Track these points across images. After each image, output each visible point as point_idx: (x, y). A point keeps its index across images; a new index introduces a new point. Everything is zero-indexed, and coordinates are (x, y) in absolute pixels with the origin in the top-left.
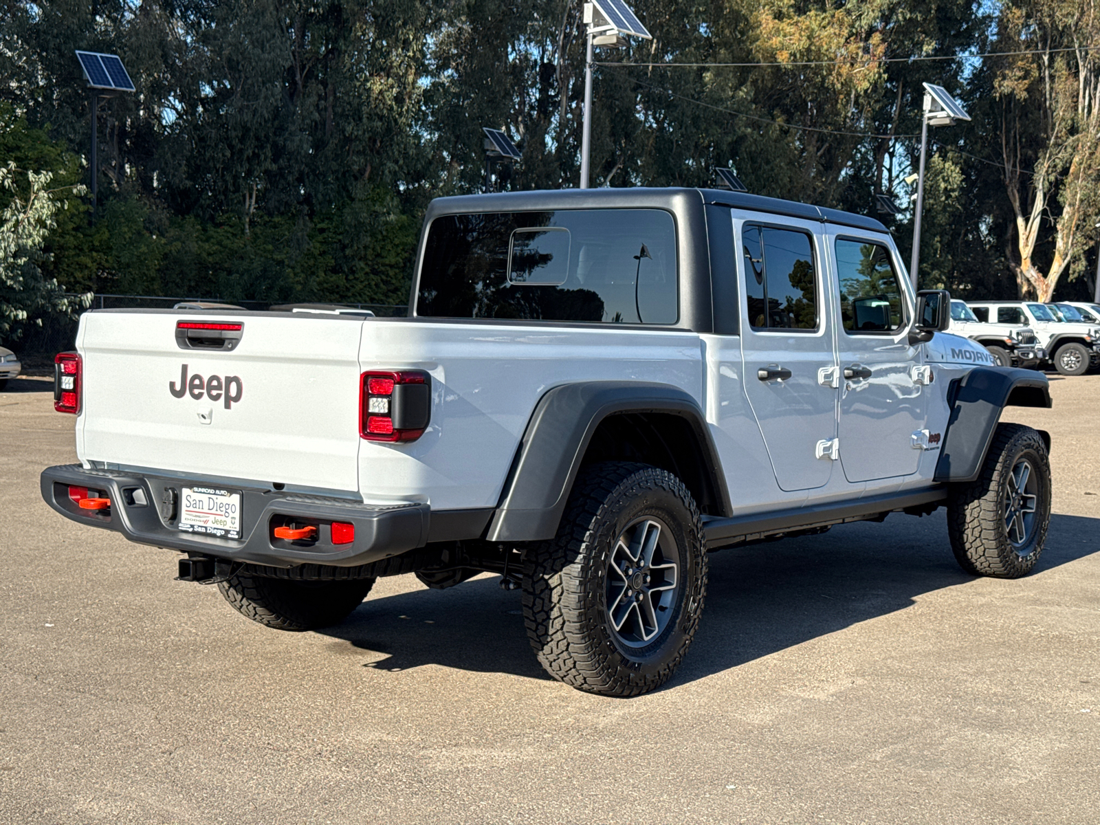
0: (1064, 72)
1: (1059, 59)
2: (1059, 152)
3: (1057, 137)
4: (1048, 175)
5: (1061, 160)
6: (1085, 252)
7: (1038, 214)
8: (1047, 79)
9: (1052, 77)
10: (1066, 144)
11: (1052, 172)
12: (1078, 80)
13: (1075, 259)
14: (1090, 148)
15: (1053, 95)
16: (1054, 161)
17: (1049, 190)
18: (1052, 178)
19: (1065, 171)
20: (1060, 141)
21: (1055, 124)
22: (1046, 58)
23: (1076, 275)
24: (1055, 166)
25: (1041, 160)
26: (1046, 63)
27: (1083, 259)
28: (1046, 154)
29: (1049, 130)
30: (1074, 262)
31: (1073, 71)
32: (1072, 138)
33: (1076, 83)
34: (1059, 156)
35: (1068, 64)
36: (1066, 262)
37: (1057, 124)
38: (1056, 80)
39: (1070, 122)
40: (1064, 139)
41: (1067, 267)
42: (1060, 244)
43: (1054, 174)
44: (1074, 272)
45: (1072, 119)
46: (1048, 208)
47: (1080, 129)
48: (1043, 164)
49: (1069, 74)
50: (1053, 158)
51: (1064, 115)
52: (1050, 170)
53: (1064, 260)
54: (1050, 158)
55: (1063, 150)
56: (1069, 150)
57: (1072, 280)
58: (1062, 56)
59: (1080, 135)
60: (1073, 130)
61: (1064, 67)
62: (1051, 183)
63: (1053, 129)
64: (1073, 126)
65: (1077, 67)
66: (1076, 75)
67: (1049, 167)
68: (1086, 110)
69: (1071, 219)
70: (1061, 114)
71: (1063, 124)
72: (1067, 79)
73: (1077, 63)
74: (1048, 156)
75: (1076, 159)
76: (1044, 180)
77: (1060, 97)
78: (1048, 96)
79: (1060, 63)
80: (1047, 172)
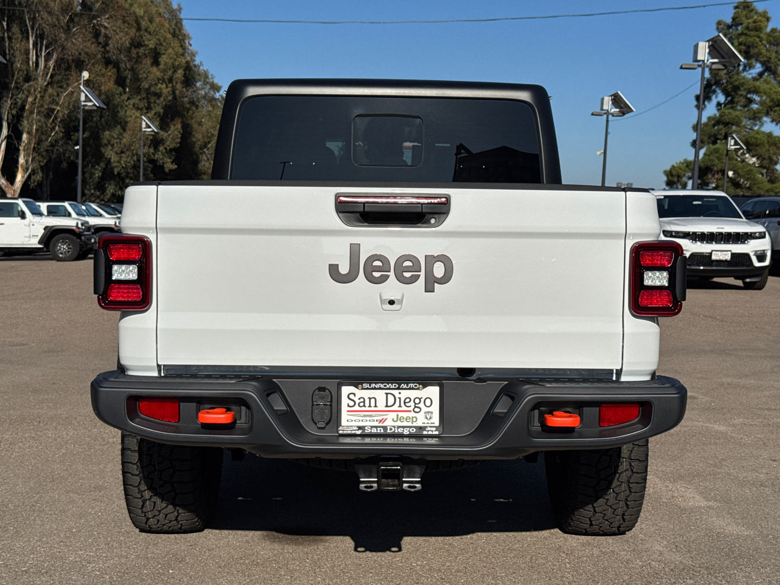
0: (19, 35)
1: (15, 26)
2: (19, 93)
3: (16, 83)
4: (11, 110)
5: (21, 99)
6: (42, 167)
7: (5, 138)
8: (6, 40)
9: (10, 38)
10: (24, 88)
11: (14, 107)
12: (29, 42)
13: (34, 172)
14: (40, 92)
15: (12, 51)
16: (15, 100)
17: (12, 120)
18: (14, 112)
19: (22, 108)
20: (19, 86)
21: (14, 73)
22: (5, 24)
23: (36, 184)
24: (16, 104)
25: (5, 99)
26: (5, 28)
27: (40, 172)
28: (9, 94)
29: (10, 77)
30: (34, 174)
31: (25, 35)
32: (27, 85)
33: (27, 45)
34: (20, 96)
35: (21, 30)
36: (28, 174)
37: (16, 73)
38: (13, 41)
39: (25, 72)
40: (21, 84)
41: (29, 177)
42: (22, 160)
43: (15, 109)
44: (34, 181)
45: (27, 70)
46: (13, 135)
47: (33, 78)
48: (6, 101)
49: (22, 38)
50: (15, 97)
51: (20, 66)
52: (13, 106)
53: (26, 172)
54: (12, 98)
55: (21, 93)
56: (26, 92)
57: (33, 187)
58: (17, 24)
59: (31, 83)
60: (27, 79)
61: (19, 32)
62: (13, 116)
63: (13, 76)
64: (27, 75)
65: (28, 33)
66: (28, 39)
67: (11, 104)
68: (34, 65)
69: (29, 143)
70: (19, 66)
71: (21, 73)
72: (21, 41)
73: (28, 30)
74: (10, 96)
75: (30, 99)
76: (8, 113)
77: (17, 53)
78: (7, 52)
79: (15, 29)
80: (10, 107)
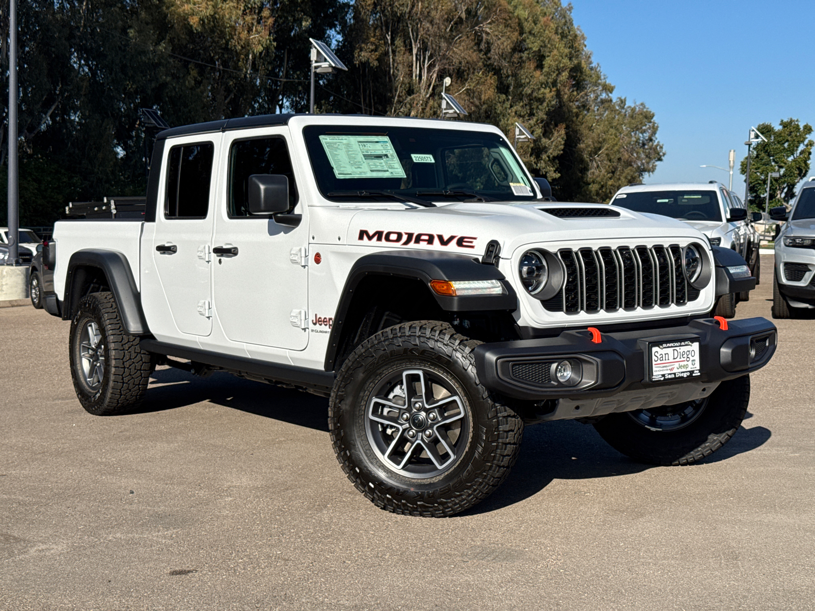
0: (402, 48)
1: (399, 39)
2: (401, 107)
3: (399, 96)
8: (390, 53)
9: (394, 52)
10: (406, 101)
12: (412, 54)
14: (422, 105)
15: (396, 65)
20: (401, 99)
21: (397, 87)
22: (389, 38)
26: (389, 42)
28: (392, 109)
29: (394, 91)
31: (408, 48)
32: (409, 98)
33: (410, 57)
34: (402, 110)
35: (405, 42)
37: (399, 87)
38: (397, 54)
39: (407, 85)
40: (404, 97)
45: (409, 83)
47: (415, 91)
49: (406, 50)
50: (397, 111)
51: (403, 80)
54: (395, 111)
55: (404, 106)
56: (408, 106)
58: (400, 36)
59: (414, 96)
60: (410, 92)
61: (402, 44)
63: (396, 91)
64: (410, 87)
65: (411, 45)
66: (411, 50)
68: (418, 78)
70: (401, 79)
71: (403, 86)
72: (404, 54)
73: (411, 42)
74: (393, 111)
77: (400, 67)
78: (391, 66)
79: (399, 42)
